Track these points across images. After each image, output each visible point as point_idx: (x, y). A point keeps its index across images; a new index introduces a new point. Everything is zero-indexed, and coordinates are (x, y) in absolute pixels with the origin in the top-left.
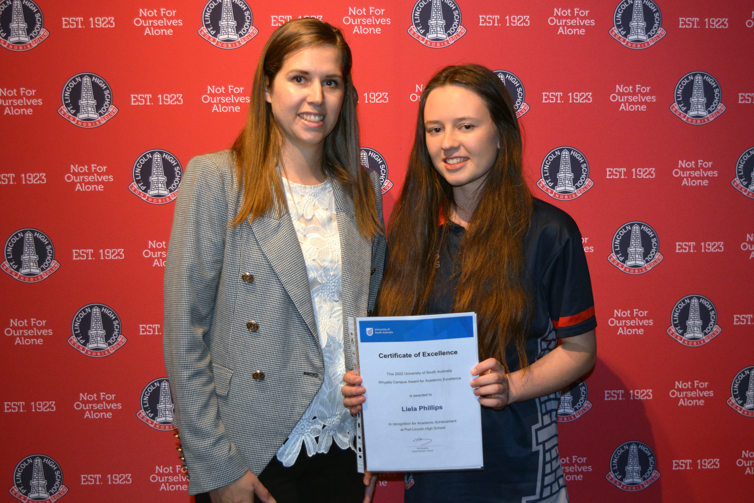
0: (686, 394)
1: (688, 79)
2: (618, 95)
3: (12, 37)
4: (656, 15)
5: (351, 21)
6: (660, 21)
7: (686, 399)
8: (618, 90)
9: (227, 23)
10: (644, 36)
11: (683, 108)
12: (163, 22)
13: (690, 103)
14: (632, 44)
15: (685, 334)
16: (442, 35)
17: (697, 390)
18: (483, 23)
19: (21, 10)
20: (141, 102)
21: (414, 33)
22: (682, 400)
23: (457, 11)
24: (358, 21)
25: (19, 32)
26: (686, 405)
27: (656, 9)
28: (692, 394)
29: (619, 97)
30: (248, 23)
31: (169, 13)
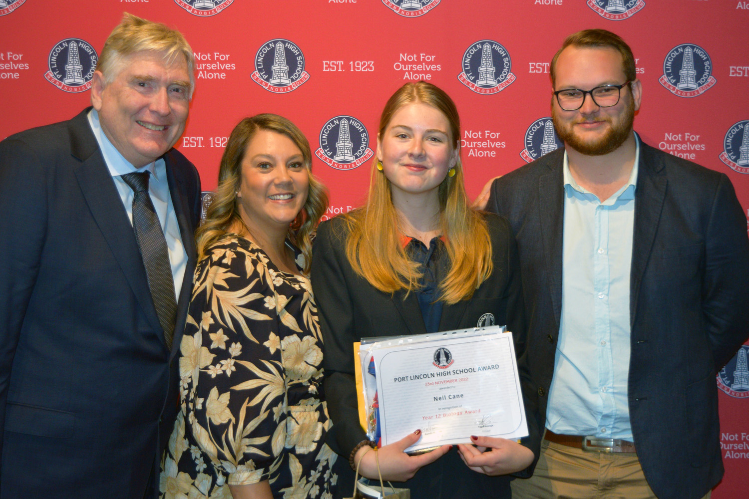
0: (733, 447)
1: (738, 128)
2: (667, 143)
3: (67, 79)
4: (707, 64)
5: (402, 67)
6: (710, 70)
7: (732, 452)
8: (667, 138)
9: (279, 67)
10: (694, 84)
11: (732, 156)
12: (216, 66)
13: (740, 152)
14: (682, 92)
15: (732, 385)
16: (492, 82)
17: (744, 443)
18: (533, 70)
19: (77, 53)
20: (193, 144)
21: (464, 80)
22: (728, 452)
23: (507, 58)
24: (408, 67)
25: (74, 74)
26: (733, 457)
27: (706, 58)
28: (739, 446)
29: (668, 145)
30: (300, 68)
31: (222, 57)
